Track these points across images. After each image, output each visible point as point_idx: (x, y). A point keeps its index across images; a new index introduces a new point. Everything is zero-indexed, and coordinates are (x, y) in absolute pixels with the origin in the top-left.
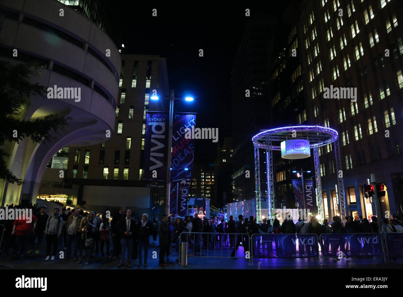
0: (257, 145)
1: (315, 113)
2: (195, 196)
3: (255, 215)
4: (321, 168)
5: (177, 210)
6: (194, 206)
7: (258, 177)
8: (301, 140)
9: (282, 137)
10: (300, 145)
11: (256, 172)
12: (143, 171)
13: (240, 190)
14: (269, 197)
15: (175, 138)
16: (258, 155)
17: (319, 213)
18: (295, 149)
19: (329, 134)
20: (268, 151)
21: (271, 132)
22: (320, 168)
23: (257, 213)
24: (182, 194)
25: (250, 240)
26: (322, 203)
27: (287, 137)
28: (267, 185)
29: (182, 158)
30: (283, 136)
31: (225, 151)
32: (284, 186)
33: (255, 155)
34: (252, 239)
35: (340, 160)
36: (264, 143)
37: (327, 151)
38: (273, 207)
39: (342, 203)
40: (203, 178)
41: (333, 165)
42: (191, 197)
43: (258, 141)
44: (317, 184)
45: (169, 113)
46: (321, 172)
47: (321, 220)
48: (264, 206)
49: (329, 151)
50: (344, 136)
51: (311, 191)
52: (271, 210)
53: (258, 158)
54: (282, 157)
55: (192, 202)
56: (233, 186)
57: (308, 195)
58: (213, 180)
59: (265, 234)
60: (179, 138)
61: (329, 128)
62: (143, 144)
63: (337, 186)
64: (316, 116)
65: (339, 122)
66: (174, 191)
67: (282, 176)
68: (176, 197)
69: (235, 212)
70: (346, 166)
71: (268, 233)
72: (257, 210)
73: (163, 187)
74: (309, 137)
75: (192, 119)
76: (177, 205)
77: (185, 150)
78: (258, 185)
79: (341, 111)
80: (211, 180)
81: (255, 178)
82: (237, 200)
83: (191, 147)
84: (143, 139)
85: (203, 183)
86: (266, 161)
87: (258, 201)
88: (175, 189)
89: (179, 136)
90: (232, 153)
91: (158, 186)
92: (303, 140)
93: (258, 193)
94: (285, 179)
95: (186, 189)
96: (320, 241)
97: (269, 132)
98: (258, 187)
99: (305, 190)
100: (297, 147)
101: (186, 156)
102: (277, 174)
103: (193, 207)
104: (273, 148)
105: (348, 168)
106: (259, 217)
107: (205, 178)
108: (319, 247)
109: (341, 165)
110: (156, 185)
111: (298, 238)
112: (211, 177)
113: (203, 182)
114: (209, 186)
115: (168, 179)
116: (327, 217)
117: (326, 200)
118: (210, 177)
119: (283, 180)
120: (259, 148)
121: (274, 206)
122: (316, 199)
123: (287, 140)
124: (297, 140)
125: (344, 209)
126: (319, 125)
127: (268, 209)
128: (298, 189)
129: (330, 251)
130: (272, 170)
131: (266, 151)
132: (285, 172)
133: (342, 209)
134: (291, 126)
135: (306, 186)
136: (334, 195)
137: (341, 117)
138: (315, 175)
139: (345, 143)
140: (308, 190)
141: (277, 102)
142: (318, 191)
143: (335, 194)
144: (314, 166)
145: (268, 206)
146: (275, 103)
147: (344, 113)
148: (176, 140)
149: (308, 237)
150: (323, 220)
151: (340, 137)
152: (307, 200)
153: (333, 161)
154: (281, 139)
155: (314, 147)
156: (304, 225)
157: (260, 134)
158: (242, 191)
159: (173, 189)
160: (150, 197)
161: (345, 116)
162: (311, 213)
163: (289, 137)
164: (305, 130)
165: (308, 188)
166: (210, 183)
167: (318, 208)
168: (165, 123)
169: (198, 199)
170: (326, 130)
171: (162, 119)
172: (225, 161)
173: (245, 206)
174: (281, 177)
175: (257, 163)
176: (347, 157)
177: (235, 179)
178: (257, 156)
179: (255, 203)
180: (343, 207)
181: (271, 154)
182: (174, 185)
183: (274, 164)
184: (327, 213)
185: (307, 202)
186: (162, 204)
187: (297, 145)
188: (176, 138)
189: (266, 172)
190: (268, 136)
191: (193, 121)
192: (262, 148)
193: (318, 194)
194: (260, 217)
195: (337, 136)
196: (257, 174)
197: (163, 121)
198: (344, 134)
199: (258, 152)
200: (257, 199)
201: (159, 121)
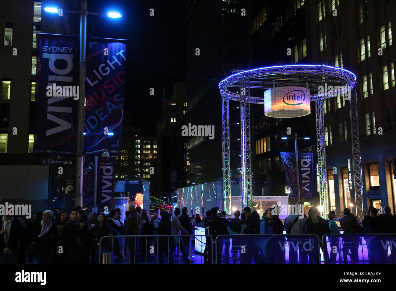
0: (226, 95)
1: (322, 44)
2: (125, 177)
3: (221, 206)
4: (327, 133)
5: (95, 201)
6: (123, 193)
7: (226, 146)
8: (297, 88)
9: (267, 83)
10: (295, 96)
11: (224, 138)
12: (36, 138)
13: (199, 167)
14: (244, 178)
15: (90, 82)
16: (228, 111)
17: (321, 202)
18: (287, 102)
19: (341, 79)
20: (243, 105)
21: (250, 74)
22: (324, 132)
23: (225, 203)
24: (103, 175)
25: (214, 245)
26: (327, 187)
27: (274, 83)
28: (240, 159)
29: (103, 116)
30: (268, 80)
31: (175, 104)
32: (267, 161)
33: (223, 112)
34: (217, 242)
35: (357, 120)
36: (237, 92)
37: (337, 105)
38: (249, 193)
39: (358, 187)
40: (138, 149)
41: (346, 128)
42: (119, 179)
43: (229, 88)
44: (320, 157)
45: (79, 37)
46: (327, 139)
47: (324, 214)
48: (236, 191)
49: (339, 106)
50: (366, 83)
51: (309, 169)
52: (247, 198)
53: (228, 117)
54: (266, 114)
55: (120, 187)
56: (188, 160)
57: (304, 175)
58: (155, 152)
59: (237, 234)
60: (97, 81)
61: (342, 69)
62: (33, 92)
63: (351, 162)
64: (322, 49)
65: (359, 60)
66: (90, 169)
67: (265, 144)
68: (93, 179)
69: (191, 201)
70: (365, 130)
71: (241, 233)
72: (225, 197)
73: (71, 163)
74: (309, 82)
75: (119, 51)
76: (96, 192)
77: (108, 103)
78: (226, 159)
79: (363, 42)
80: (152, 152)
81: (221, 148)
82: (193, 183)
83: (118, 98)
84: (33, 83)
85: (139, 156)
86: (239, 121)
87: (227, 184)
88: (91, 166)
89: (98, 79)
90: (185, 108)
91: (61, 162)
92: (300, 88)
93: (226, 171)
94: (269, 150)
95: (111, 165)
96: (323, 245)
97: (246, 74)
98: (226, 162)
99: (300, 167)
100: (290, 100)
101: (110, 113)
102: (257, 142)
103: (122, 195)
104: (252, 100)
105: (369, 133)
106: (228, 209)
107: (142, 149)
108: (320, 255)
109: (358, 128)
110: (58, 160)
111: (288, 241)
112: (152, 147)
113: (139, 154)
114: (148, 161)
115: (79, 150)
116: (333, 209)
117: (332, 182)
118: (149, 146)
119: (265, 151)
120: (230, 100)
121: (251, 191)
122: (316, 180)
123: (274, 88)
124: (290, 87)
125: (361, 196)
126: (327, 63)
127: (241, 197)
128: (289, 165)
129: (338, 262)
130: (249, 135)
131: (241, 104)
132: (269, 138)
133: (357, 196)
134: (282, 65)
135: (302, 161)
136: (345, 175)
137: (363, 52)
138: (316, 144)
139: (367, 93)
140: (305, 166)
141: (261, 25)
142: (320, 168)
143: (346, 173)
144: (316, 129)
145: (242, 191)
146: (257, 27)
147: (369, 45)
148: (92, 85)
149: (305, 240)
150: (328, 213)
151: (360, 84)
152: (303, 182)
153: (345, 122)
154: (265, 85)
155: (317, 100)
156: (298, 222)
157: (231, 78)
158: (201, 168)
159: (88, 167)
160: (49, 180)
161: (369, 49)
162: (309, 203)
163: (277, 83)
164: (303, 72)
165: (305, 163)
166: (149, 156)
167: (320, 195)
168: (72, 55)
169: (131, 182)
170: (337, 72)
171: (67, 49)
172: (175, 121)
173: (206, 191)
174: (263, 147)
175: (226, 123)
176: (368, 116)
177: (191, 150)
178: (226, 113)
179: (221, 188)
180: (359, 193)
181: (248, 109)
182: (89, 160)
183: (253, 127)
184: (333, 203)
185: (302, 185)
186: (69, 192)
187: (290, 96)
188: (92, 82)
189: (240, 138)
190: (245, 80)
191: (121, 53)
192: (234, 100)
193: (320, 173)
194: (230, 209)
195: (355, 81)
196: (226, 141)
197: (68, 53)
198: (365, 78)
199: (228, 106)
200: (225, 181)
201: (62, 51)
